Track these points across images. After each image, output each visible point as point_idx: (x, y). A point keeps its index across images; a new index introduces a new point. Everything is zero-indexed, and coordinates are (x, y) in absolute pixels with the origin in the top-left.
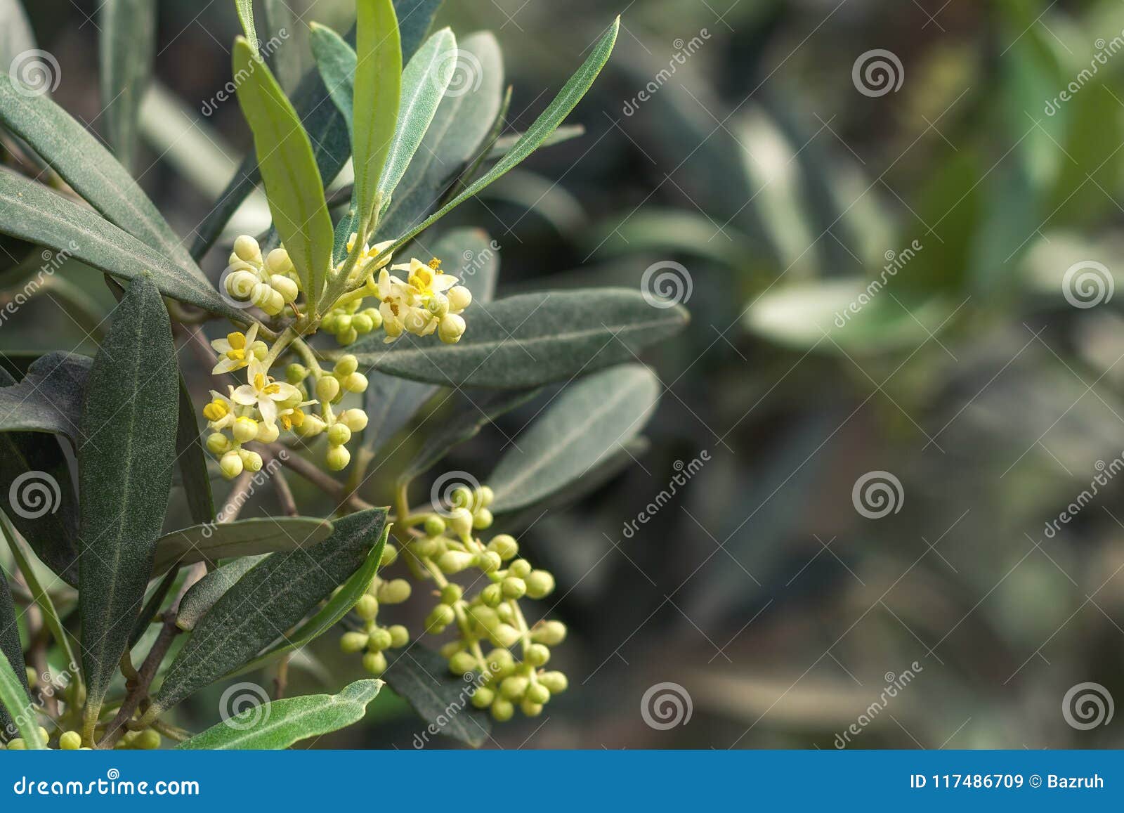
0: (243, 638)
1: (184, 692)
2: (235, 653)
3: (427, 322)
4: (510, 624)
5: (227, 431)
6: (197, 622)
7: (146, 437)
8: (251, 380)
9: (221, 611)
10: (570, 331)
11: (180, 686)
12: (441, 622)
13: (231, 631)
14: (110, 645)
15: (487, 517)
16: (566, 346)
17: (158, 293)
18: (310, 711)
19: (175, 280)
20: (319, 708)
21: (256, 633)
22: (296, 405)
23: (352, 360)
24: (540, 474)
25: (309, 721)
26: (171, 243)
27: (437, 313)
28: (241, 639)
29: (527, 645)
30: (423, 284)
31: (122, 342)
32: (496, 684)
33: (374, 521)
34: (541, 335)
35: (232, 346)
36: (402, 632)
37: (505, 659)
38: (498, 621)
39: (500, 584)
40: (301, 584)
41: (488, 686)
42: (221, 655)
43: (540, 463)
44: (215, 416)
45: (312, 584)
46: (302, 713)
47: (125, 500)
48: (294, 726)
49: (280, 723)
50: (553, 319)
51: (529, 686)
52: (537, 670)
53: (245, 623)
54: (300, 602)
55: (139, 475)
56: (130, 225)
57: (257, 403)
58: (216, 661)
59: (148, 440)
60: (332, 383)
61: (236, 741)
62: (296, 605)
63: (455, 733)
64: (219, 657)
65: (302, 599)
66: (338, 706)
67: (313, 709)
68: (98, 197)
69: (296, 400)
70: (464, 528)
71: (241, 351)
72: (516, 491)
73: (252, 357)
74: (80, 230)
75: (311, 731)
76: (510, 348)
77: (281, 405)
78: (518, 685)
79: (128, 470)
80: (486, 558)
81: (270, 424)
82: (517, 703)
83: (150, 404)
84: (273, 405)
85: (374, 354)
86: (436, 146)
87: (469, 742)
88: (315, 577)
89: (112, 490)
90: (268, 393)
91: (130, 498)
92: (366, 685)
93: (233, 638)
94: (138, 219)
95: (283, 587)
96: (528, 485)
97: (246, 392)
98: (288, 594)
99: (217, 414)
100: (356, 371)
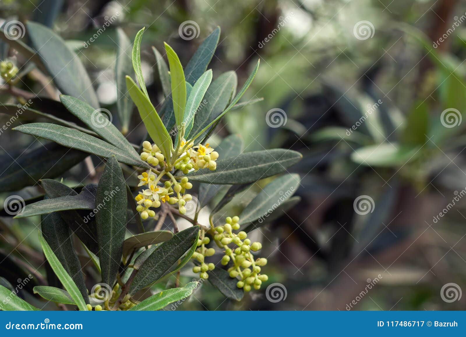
0: (156, 271)
1: (137, 290)
2: (154, 276)
3: (204, 164)
4: (248, 260)
5: (143, 205)
6: (140, 266)
7: (117, 208)
8: (149, 187)
9: (148, 263)
10: (262, 164)
11: (136, 288)
12: (225, 261)
13: (152, 269)
14: (111, 276)
15: (238, 226)
16: (261, 169)
17: (117, 161)
18: (174, 294)
19: (124, 157)
20: (177, 292)
21: (160, 269)
22: (166, 194)
23: (186, 178)
24: (259, 211)
25: (173, 297)
26: (128, 146)
27: (207, 160)
28: (155, 271)
29: (254, 266)
30: (202, 152)
31: (106, 178)
32: (244, 280)
33: (195, 230)
34: (252, 166)
35: (143, 177)
36: (212, 266)
37: (248, 272)
38: (244, 259)
39: (240, 247)
40: (173, 252)
41: (242, 281)
42: (149, 277)
43: (258, 208)
44: (138, 200)
45: (177, 252)
46: (171, 294)
47: (112, 229)
48: (168, 299)
49: (164, 298)
50: (256, 160)
51: (255, 280)
52: (258, 274)
53: (156, 266)
54: (173, 258)
55: (115, 221)
56: (113, 141)
57: (152, 195)
58: (147, 279)
59: (117, 209)
60: (179, 187)
61: (150, 305)
62: (172, 259)
63: (232, 297)
64: (148, 278)
65: (174, 257)
66: (183, 291)
67: (175, 293)
68: (102, 133)
69: (166, 193)
70: (229, 230)
71: (146, 178)
72: (250, 217)
73: (149, 180)
74: (92, 143)
75: (174, 300)
76: (242, 171)
77: (160, 195)
78: (251, 280)
79: (112, 219)
80: (235, 239)
81: (157, 201)
82: (252, 285)
83: (117, 198)
84: (158, 195)
85: (196, 176)
86: (213, 108)
87: (237, 299)
88: (178, 249)
89: (107, 226)
90: (155, 191)
91: (113, 228)
92: (192, 284)
93: (152, 271)
94: (116, 139)
95: (168, 253)
96: (254, 215)
97: (148, 191)
98: (170, 256)
99: (139, 199)
100: (188, 182)
